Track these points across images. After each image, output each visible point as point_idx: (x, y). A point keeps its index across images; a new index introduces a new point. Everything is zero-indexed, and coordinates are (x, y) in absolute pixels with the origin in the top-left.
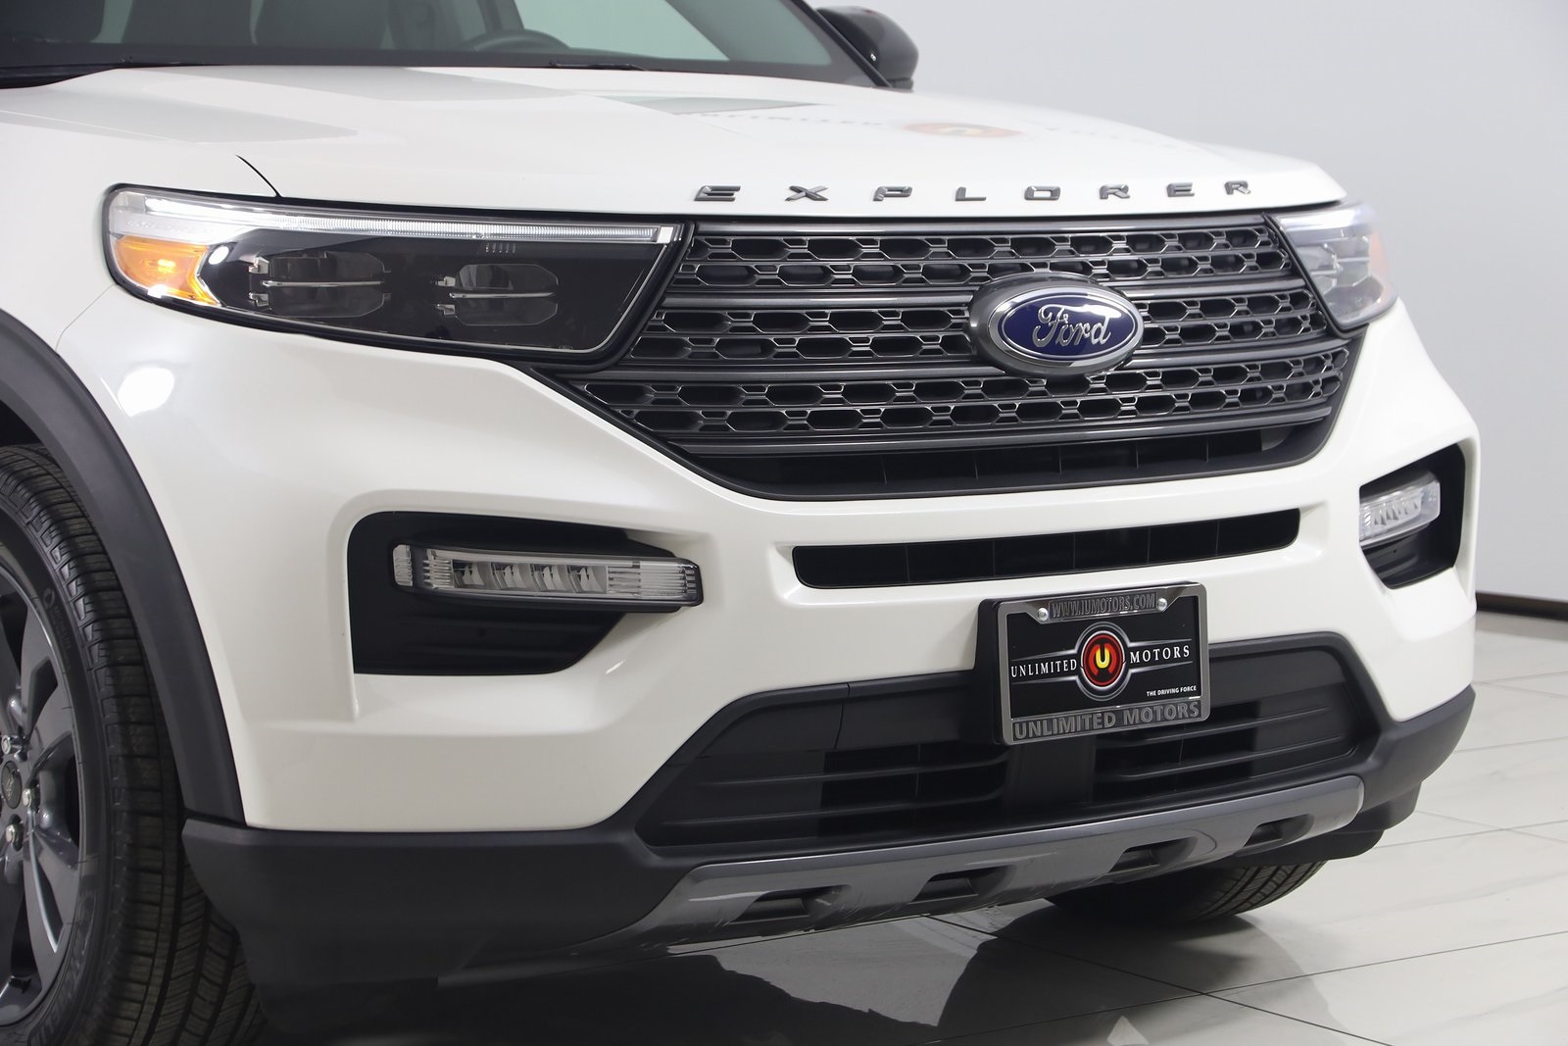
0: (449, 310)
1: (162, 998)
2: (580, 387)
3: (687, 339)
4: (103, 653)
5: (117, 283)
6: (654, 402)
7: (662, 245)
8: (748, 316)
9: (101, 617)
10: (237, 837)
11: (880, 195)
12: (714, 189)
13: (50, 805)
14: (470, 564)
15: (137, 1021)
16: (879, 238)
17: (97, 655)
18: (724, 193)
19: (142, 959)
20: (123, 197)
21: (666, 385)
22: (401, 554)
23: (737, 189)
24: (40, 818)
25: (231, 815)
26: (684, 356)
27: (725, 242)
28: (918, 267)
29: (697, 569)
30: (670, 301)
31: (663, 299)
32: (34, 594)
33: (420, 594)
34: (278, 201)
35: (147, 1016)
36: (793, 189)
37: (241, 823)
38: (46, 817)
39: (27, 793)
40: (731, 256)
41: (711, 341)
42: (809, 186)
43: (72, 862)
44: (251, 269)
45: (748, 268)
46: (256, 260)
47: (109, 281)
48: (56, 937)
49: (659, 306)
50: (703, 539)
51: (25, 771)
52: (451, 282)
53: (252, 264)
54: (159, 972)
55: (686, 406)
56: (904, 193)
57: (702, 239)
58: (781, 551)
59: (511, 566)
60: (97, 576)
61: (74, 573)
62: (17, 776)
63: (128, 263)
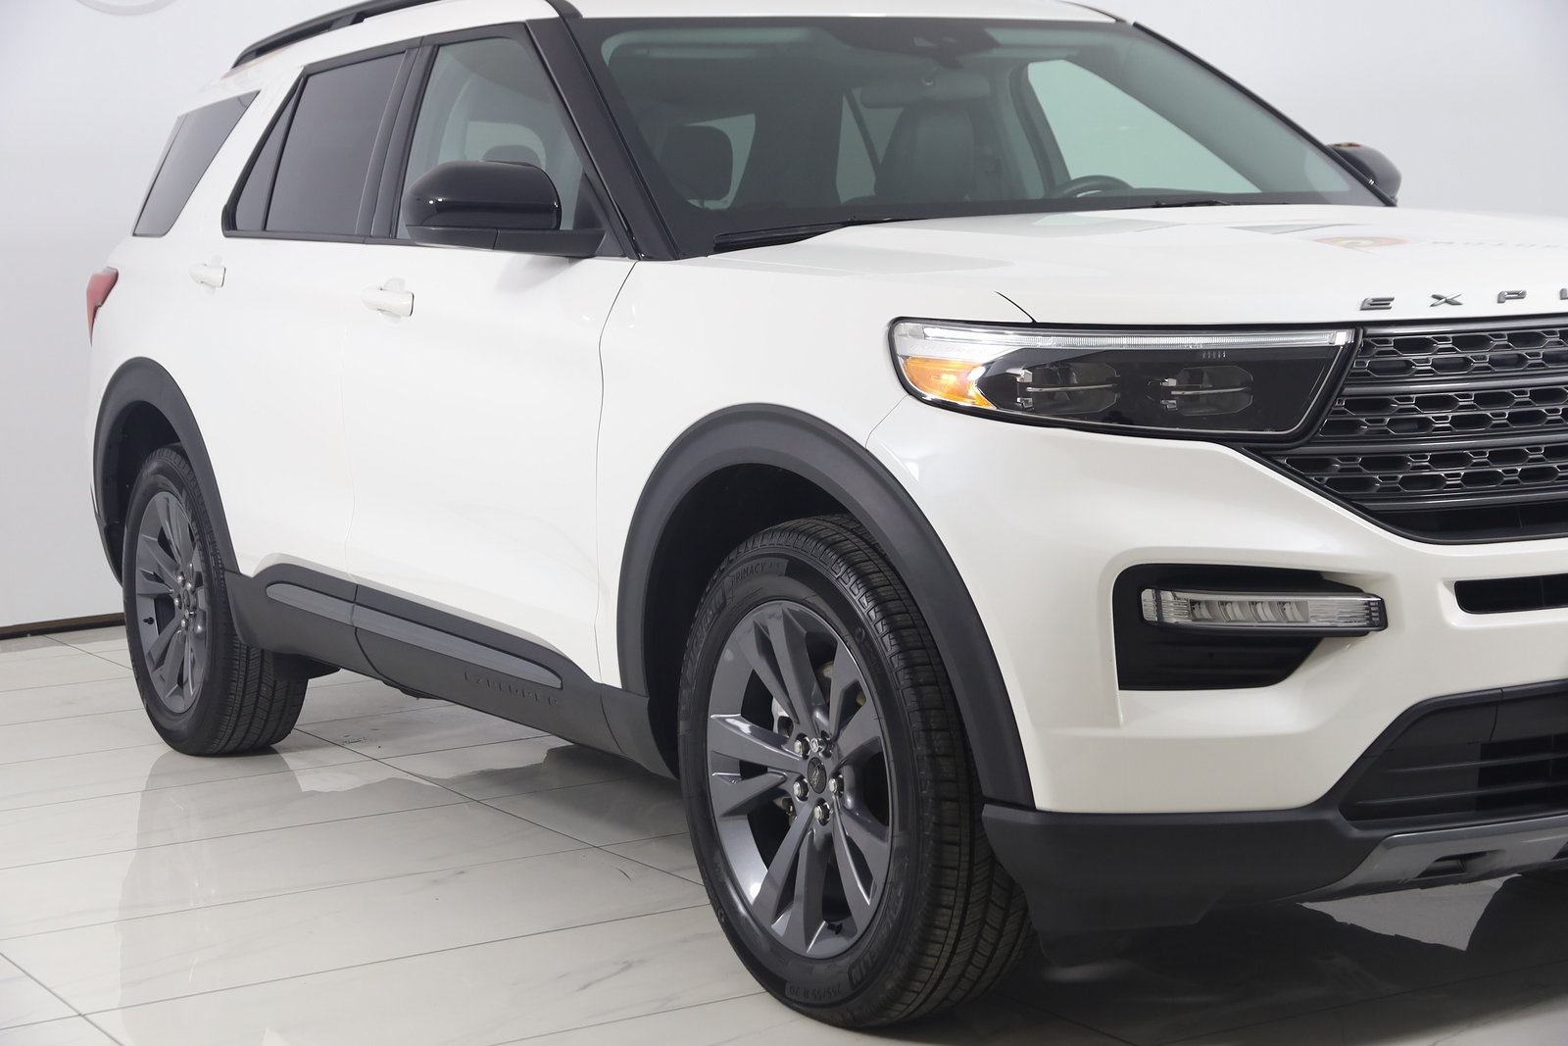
0: (1171, 404)
1: (957, 940)
2: (1281, 461)
3: (1364, 420)
4: (907, 677)
5: (910, 394)
6: (1341, 470)
7: (1339, 347)
8: (1410, 399)
9: (904, 649)
10: (1028, 818)
11: (1502, 299)
12: (1375, 300)
13: (851, 791)
14: (1199, 602)
15: (939, 957)
16: (1506, 333)
17: (902, 679)
18: (1382, 303)
19: (944, 910)
20: (903, 327)
21: (1349, 457)
22: (1147, 595)
23: (1392, 299)
24: (843, 801)
25: (1023, 801)
26: (1361, 434)
27: (1387, 342)
28: (1538, 354)
29: (1381, 604)
30: (1347, 390)
31: (1342, 389)
32: (844, 631)
33: (1162, 627)
34: (1034, 325)
35: (946, 954)
36: (1434, 297)
37: (1031, 807)
38: (849, 801)
39: (832, 784)
40: (1393, 352)
41: (1382, 421)
42: (1448, 295)
43: (881, 837)
44: (1018, 379)
45: (1406, 361)
46: (1022, 374)
47: (905, 393)
48: (868, 894)
49: (1340, 395)
50: (1386, 578)
51: (830, 765)
52: (1171, 382)
53: (1019, 375)
54: (956, 921)
55: (1366, 473)
56: (1520, 295)
57: (1369, 340)
58: (1445, 585)
59: (1231, 602)
60: (898, 618)
61: (879, 616)
62: (822, 769)
63: (916, 378)
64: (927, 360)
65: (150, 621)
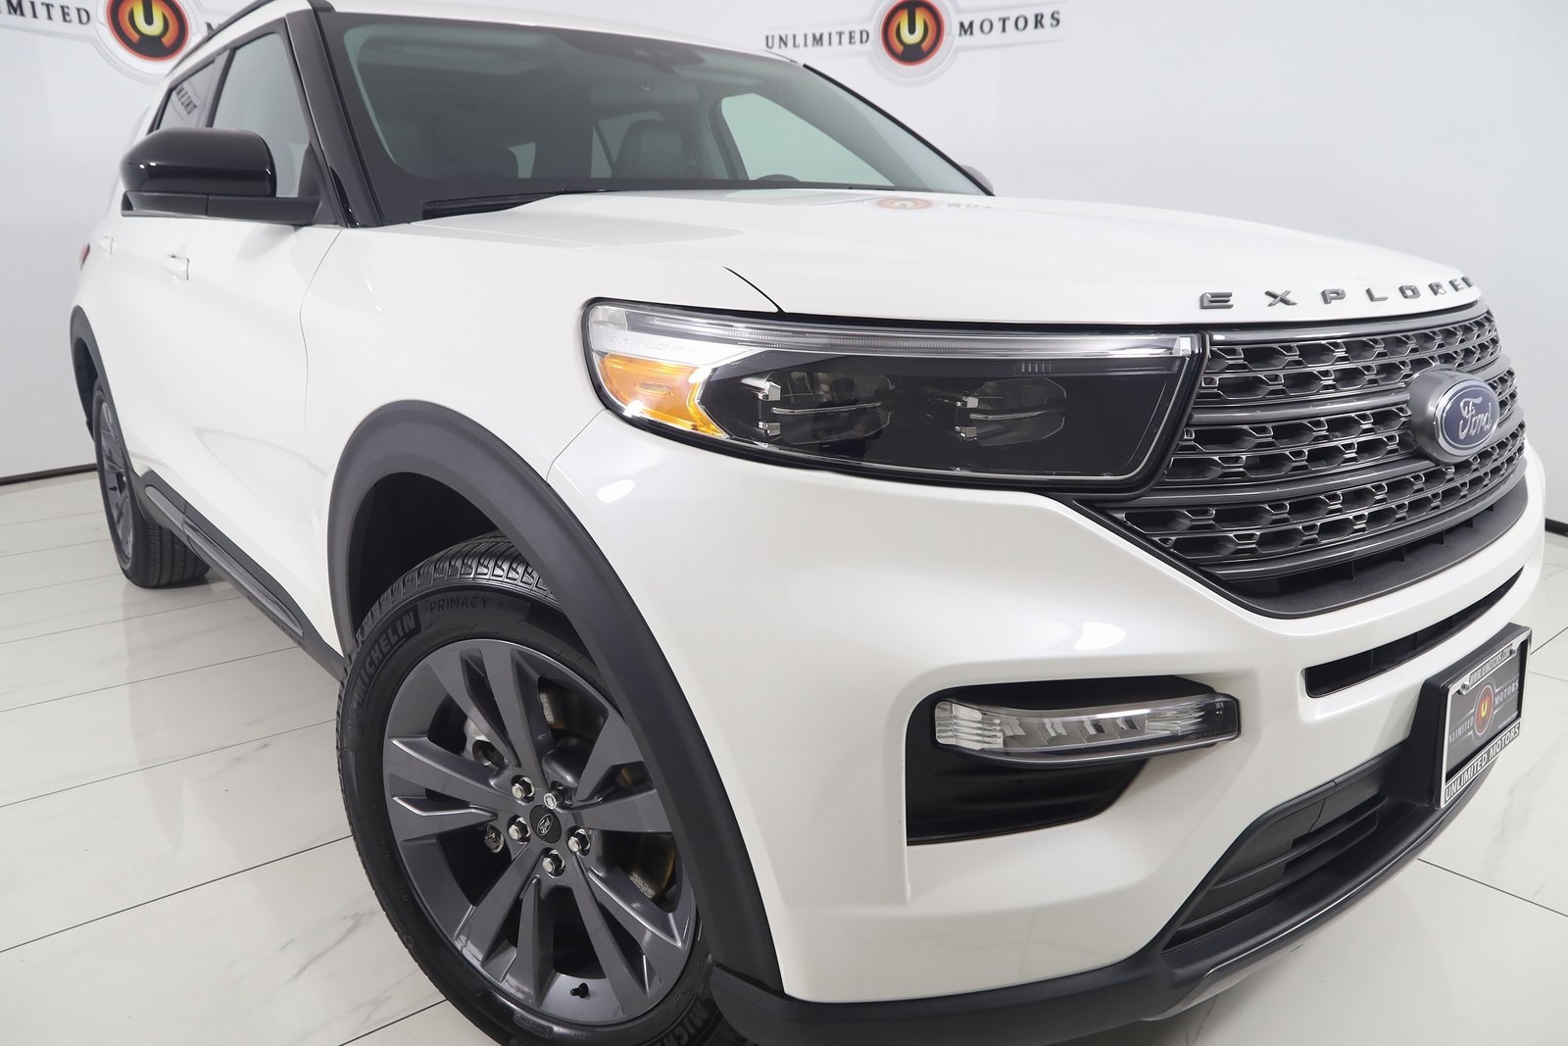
0: (966, 433)
2: (1117, 516)
3: (1216, 458)
5: (607, 408)
6: (1193, 528)
7: (1183, 359)
8: (1267, 430)
12: (1213, 296)
18: (1220, 300)
20: (600, 311)
21: (1199, 509)
22: (943, 712)
25: (769, 983)
26: (1216, 477)
27: (1236, 352)
29: (1235, 704)
30: (1199, 417)
31: (1191, 416)
34: (781, 316)
36: (1269, 294)
37: (778, 990)
40: (1244, 366)
41: (1238, 459)
42: (1279, 292)
44: (760, 396)
45: (1258, 378)
46: (766, 387)
47: (599, 406)
49: (1189, 424)
50: (1246, 676)
52: (972, 402)
53: (760, 389)
55: (1220, 530)
57: (1217, 349)
58: (1299, 673)
63: (616, 386)
64: (630, 360)
65: (114, 489)
